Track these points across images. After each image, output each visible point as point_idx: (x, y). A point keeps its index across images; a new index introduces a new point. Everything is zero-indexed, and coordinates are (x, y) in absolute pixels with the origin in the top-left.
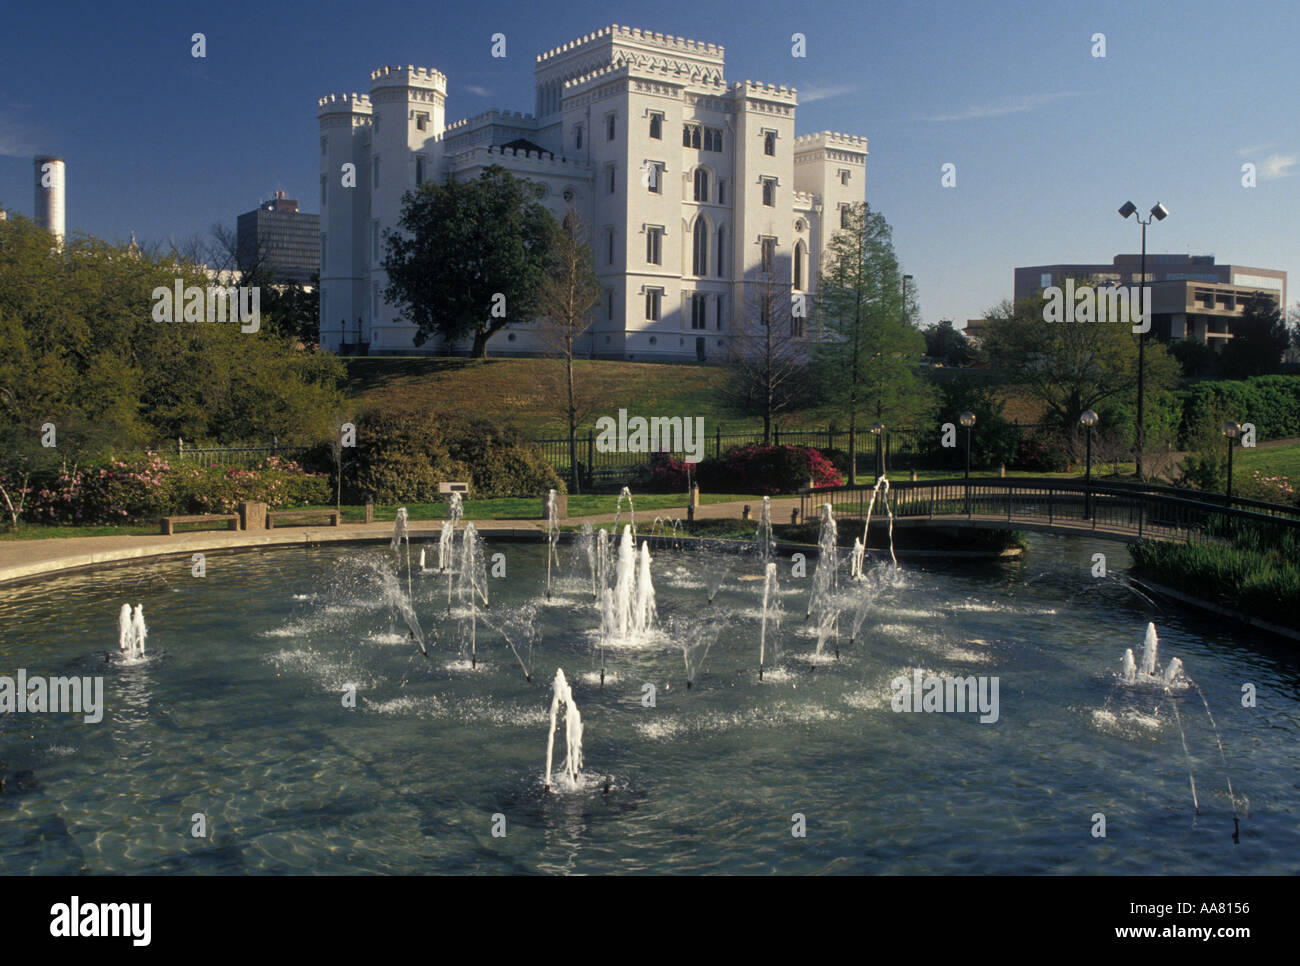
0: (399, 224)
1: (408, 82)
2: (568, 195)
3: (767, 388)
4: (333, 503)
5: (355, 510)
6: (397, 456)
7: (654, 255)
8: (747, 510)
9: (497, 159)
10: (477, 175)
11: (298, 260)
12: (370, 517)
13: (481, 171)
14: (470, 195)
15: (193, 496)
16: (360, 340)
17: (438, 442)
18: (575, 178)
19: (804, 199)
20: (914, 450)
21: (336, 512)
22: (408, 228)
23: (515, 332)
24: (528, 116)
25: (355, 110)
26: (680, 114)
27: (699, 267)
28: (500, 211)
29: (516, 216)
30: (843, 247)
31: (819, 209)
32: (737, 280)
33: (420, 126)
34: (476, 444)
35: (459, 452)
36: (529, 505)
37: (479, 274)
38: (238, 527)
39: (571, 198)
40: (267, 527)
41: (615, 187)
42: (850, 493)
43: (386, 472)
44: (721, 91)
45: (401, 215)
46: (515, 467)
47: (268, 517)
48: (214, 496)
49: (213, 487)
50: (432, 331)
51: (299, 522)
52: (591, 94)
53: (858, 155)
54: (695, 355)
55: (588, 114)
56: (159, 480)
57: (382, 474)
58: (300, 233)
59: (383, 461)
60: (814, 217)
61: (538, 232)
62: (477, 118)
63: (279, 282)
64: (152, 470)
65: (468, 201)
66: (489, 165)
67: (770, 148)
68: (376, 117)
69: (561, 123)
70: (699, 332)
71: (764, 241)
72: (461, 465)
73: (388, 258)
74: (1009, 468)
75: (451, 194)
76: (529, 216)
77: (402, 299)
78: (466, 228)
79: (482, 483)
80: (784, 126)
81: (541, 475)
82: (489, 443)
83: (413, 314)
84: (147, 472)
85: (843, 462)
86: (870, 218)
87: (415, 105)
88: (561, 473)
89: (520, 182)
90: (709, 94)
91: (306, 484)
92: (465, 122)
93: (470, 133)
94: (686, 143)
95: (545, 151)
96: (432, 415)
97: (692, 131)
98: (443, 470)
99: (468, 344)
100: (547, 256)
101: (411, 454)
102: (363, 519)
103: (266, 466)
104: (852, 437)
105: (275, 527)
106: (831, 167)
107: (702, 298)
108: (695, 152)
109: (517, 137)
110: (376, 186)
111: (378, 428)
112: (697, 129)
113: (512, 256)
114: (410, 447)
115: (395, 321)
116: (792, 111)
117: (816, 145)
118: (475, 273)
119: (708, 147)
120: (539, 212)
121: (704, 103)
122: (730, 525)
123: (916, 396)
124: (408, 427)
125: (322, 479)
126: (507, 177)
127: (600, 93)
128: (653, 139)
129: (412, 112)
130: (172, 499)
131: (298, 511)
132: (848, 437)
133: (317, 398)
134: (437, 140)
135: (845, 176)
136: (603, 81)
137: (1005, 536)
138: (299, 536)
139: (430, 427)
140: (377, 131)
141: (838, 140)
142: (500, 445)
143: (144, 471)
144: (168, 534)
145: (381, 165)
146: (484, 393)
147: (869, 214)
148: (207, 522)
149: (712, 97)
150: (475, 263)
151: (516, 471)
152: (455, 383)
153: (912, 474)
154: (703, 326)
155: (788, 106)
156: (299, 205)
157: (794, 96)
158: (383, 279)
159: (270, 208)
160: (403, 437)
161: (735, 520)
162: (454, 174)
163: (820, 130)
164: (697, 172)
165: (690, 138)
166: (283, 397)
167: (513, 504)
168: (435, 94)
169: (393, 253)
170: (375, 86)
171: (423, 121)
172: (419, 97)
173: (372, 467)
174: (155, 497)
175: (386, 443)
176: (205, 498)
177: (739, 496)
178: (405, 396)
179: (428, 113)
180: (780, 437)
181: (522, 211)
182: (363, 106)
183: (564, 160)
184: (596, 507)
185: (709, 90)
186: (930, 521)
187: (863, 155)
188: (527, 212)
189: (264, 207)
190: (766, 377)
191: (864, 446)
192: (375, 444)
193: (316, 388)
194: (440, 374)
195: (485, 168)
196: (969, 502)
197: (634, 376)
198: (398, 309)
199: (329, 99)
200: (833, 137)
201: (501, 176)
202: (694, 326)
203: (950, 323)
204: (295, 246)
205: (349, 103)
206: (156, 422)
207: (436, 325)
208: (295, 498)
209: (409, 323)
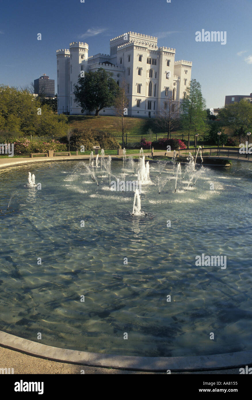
0: (77, 83)
1: (79, 46)
2: (118, 76)
3: (169, 125)
4: (68, 151)
5: (73, 152)
6: (82, 140)
7: (139, 91)
8: (166, 154)
9: (101, 66)
10: (97, 70)
11: (49, 91)
12: (77, 154)
13: (98, 69)
14: (95, 76)
15: (36, 148)
16: (67, 111)
17: (92, 136)
18: (120, 71)
19: (176, 77)
20: (203, 140)
21: (69, 152)
22: (80, 84)
23: (105, 110)
24: (108, 55)
25: (65, 53)
26: (146, 55)
27: (150, 94)
28: (102, 79)
29: (106, 81)
30: (189, 90)
31: (179, 80)
32: (159, 97)
33: (82, 58)
34: (101, 137)
35: (97, 139)
36: (113, 152)
37: (97, 95)
38: (47, 156)
39: (119, 76)
40: (54, 156)
41: (130, 74)
42: (188, 150)
43: (80, 143)
44: (157, 49)
45: (78, 80)
46: (110, 142)
47: (54, 154)
48: (40, 149)
49: (40, 147)
50: (86, 109)
51: (60, 155)
52: (124, 50)
53: (190, 66)
54: (148, 116)
55: (124, 55)
56: (28, 145)
57: (79, 144)
58: (50, 84)
59: (79, 141)
60: (178, 82)
61: (111, 85)
62: (95, 55)
63: (47, 97)
64: (26, 142)
65: (95, 77)
66: (99, 68)
67: (168, 65)
68: (71, 55)
69: (117, 57)
70: (149, 110)
71: (166, 88)
72: (97, 142)
73: (75, 91)
74: (225, 145)
75: (90, 75)
76: (109, 81)
77: (78, 101)
78: (94, 84)
79: (102, 146)
80: (172, 59)
81: (116, 144)
82: (104, 137)
83: (81, 105)
84: (25, 143)
85: (186, 143)
86: (196, 83)
87: (81, 52)
88: (120, 144)
89: (107, 72)
90: (153, 50)
91: (61, 146)
92: (92, 57)
93: (94, 59)
94: (148, 63)
95: (113, 64)
96: (90, 130)
97: (149, 59)
98: (93, 143)
99: (94, 112)
100: (114, 91)
101: (85, 139)
102: (76, 154)
103: (51, 142)
104: (189, 137)
105: (56, 156)
106: (183, 69)
107: (150, 102)
108: (149, 65)
109: (105, 61)
110: (71, 73)
111: (78, 133)
112: (150, 59)
113: (105, 91)
114: (85, 137)
115: (77, 107)
116: (174, 55)
117: (180, 64)
118: (96, 95)
119: (153, 64)
120: (112, 80)
121: (152, 52)
122: (162, 157)
123: (205, 127)
124: (85, 133)
125: (65, 145)
126: (104, 71)
127: (127, 49)
128: (140, 62)
129: (80, 54)
130: (31, 149)
131: (59, 152)
132: (188, 137)
133: (61, 126)
134: (86, 61)
135: (186, 72)
136: (127, 46)
137: (226, 161)
138: (62, 158)
139: (90, 133)
140: (71, 59)
141: (185, 62)
142: (106, 137)
143: (24, 143)
144: (31, 157)
145: (72, 68)
146: (98, 124)
147: (196, 82)
148: (39, 155)
149: (154, 51)
150: (96, 93)
151: (110, 144)
152: (91, 122)
153: (203, 146)
154: (150, 109)
155: (173, 53)
156: (49, 77)
157: (175, 51)
158: (74, 97)
159: (42, 78)
160: (83, 135)
161: (163, 156)
162: (90, 70)
163: (181, 60)
164: (150, 70)
165: (149, 61)
166: (53, 125)
167: (110, 151)
168: (86, 49)
169: (76, 90)
170: (71, 47)
171: (82, 56)
172: (82, 50)
173: (76, 142)
174: (27, 149)
175: (79, 136)
176: (39, 149)
177: (162, 151)
178: (80, 125)
179: (84, 54)
180: (171, 137)
181: (107, 80)
182: (67, 52)
183: (117, 67)
184: (129, 152)
185: (154, 49)
186: (209, 157)
187: (191, 66)
188: (108, 80)
189: (41, 78)
190: (169, 122)
191: (192, 139)
192: (77, 137)
193: (61, 123)
194: (88, 120)
195: (99, 69)
196: (218, 153)
197: (134, 121)
198: (77, 104)
199: (59, 50)
200: (184, 61)
201: (102, 71)
202: (148, 109)
203: (209, 109)
204: (49, 88)
205: (64, 52)
206: (24, 131)
207: (87, 108)
208: (59, 149)
209: (80, 107)
